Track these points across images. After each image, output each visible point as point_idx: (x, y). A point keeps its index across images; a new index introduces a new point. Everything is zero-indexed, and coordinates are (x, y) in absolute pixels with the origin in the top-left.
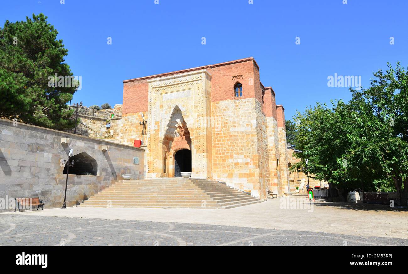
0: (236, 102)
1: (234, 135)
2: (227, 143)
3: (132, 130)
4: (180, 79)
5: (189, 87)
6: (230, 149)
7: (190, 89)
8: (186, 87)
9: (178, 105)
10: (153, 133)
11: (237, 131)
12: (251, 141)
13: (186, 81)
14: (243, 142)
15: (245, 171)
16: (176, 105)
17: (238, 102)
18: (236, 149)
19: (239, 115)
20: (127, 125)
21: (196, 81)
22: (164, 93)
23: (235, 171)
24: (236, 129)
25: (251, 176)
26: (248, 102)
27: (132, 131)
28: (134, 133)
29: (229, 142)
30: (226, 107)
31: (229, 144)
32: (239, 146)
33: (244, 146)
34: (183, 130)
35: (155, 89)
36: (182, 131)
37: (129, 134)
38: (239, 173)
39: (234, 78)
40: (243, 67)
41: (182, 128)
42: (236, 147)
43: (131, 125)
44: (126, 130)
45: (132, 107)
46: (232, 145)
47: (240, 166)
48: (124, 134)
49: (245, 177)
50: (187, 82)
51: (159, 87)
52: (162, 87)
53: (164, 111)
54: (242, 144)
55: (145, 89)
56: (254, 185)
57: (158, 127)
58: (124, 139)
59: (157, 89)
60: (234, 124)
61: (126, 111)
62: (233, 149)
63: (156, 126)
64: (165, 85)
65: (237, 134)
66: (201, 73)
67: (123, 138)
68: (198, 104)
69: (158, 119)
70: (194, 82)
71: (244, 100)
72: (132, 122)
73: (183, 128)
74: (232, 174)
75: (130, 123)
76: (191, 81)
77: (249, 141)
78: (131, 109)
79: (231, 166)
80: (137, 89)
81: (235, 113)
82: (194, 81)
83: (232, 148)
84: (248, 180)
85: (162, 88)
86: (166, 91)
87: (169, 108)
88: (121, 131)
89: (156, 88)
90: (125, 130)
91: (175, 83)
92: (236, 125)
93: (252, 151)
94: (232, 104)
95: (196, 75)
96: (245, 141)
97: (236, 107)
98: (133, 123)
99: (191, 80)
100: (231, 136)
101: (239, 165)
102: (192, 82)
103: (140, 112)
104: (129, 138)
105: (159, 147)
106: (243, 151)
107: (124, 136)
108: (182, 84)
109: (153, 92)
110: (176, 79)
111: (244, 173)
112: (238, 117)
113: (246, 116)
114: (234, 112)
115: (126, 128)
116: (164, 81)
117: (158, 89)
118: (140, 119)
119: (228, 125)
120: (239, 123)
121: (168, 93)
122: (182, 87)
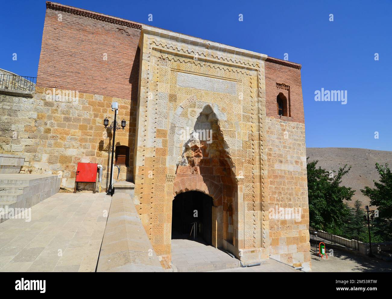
0: (282, 123)
1: (280, 176)
2: (270, 187)
3: (68, 134)
4: (220, 54)
5: (233, 76)
6: (274, 197)
7: (235, 80)
8: (228, 75)
9: (211, 105)
10: (149, 154)
11: (285, 170)
12: (301, 188)
13: (230, 63)
14: (292, 188)
15: (294, 234)
16: (207, 104)
17: (284, 124)
18: (282, 198)
19: (287, 145)
20: (50, 117)
21: (248, 69)
22: (179, 70)
23: (282, 234)
24: (284, 167)
25: (301, 242)
26: (297, 128)
27: (68, 137)
28: (76, 144)
29: (274, 187)
30: (269, 128)
31: (274, 190)
32: (287, 193)
33: (293, 195)
34: (201, 154)
35: (159, 54)
36: (198, 156)
37: (55, 144)
38: (287, 238)
39: (278, 85)
40: (289, 73)
41: (199, 151)
42: (283, 196)
43: (67, 119)
44: (48, 131)
45: (71, 74)
46: (277, 191)
47: (288, 225)
48: (38, 140)
49: (294, 243)
50: (230, 66)
51: (169, 53)
52: (176, 55)
53: (179, 111)
54: (290, 192)
55: (111, 43)
56: (305, 255)
57: (165, 143)
58: (37, 154)
59: (165, 56)
60: (280, 158)
61: (52, 79)
62: (278, 198)
63: (160, 140)
64: (184, 54)
65: (283, 175)
66: (259, 58)
67: (35, 151)
68: (250, 115)
69: (165, 126)
70: (243, 71)
71: (293, 124)
72: (68, 112)
73: (201, 151)
74: (277, 239)
75: (63, 116)
76: (239, 67)
77: (299, 187)
78: (68, 80)
79: (275, 226)
80: (90, 36)
81: (281, 141)
82: (243, 68)
83: (277, 196)
84: (297, 249)
85: (176, 58)
86: (183, 66)
87: (191, 107)
88: (28, 129)
89: (161, 51)
90: (42, 129)
91: (207, 58)
92: (283, 160)
93: (302, 202)
94: (276, 126)
95: (250, 59)
96: (293, 187)
97: (283, 132)
98: (71, 116)
99: (239, 64)
100: (276, 177)
101: (286, 224)
102: (240, 70)
103: (97, 93)
104: (56, 154)
105: (165, 192)
106: (291, 203)
107: (37, 144)
108: (222, 67)
109: (154, 60)
110: (210, 51)
111: (293, 238)
112: (285, 147)
113: (294, 149)
114: (280, 139)
115: (48, 126)
116: (184, 45)
117: (167, 55)
118: (94, 110)
119: (272, 157)
120: (287, 158)
121: (190, 72)
122: (221, 71)
